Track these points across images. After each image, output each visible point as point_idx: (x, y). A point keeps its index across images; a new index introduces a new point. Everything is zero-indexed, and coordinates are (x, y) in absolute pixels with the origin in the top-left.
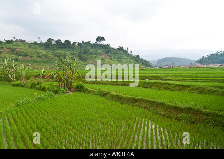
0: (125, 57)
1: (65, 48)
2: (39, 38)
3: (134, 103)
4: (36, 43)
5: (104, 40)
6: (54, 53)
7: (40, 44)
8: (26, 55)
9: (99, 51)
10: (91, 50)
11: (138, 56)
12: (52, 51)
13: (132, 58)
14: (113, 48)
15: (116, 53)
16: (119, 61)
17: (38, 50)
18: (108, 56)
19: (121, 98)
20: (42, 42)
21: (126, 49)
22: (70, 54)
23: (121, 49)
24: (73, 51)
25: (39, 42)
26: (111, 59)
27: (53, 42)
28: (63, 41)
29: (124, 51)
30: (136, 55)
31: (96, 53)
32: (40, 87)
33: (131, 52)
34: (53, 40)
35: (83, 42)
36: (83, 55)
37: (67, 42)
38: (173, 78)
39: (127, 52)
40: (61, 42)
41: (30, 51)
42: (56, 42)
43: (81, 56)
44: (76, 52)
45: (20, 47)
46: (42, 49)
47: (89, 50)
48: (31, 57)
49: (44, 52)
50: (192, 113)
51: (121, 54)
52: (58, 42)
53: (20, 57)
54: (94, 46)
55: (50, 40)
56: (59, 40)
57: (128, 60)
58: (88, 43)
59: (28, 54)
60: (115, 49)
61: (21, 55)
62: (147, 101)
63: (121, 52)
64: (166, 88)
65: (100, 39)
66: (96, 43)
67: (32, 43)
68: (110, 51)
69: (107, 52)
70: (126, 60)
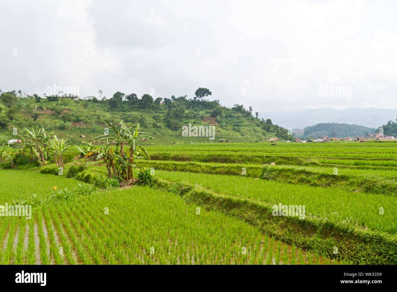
0: (247, 123)
1: (144, 108)
2: (100, 91)
3: (231, 208)
4: (95, 100)
5: (210, 93)
6: (125, 116)
7: (102, 102)
8: (78, 121)
9: (201, 112)
10: (187, 111)
11: (269, 121)
12: (121, 113)
13: (258, 126)
14: (224, 108)
15: (230, 116)
16: (234, 129)
17: (98, 113)
18: (216, 121)
19: (208, 199)
20: (104, 98)
21: (247, 109)
22: (152, 119)
23: (239, 109)
24: (156, 112)
25: (100, 99)
26: (222, 127)
27: (124, 99)
28: (140, 97)
29: (244, 112)
30: (265, 119)
31: (194, 117)
32: (83, 176)
33: (257, 114)
34: (124, 94)
35: (173, 97)
36: (173, 121)
37: (147, 98)
38: (322, 160)
39: (249, 114)
40: (137, 98)
41: (84, 113)
42: (128, 98)
43: (169, 122)
44: (161, 115)
45: (69, 107)
46: (105, 110)
47: (183, 112)
48: (86, 123)
49: (108, 115)
50: (333, 235)
51: (238, 118)
52: (132, 97)
53: (69, 124)
54: (193, 104)
55: (118, 95)
56: (133, 95)
57: (252, 129)
58: (182, 99)
59: (82, 118)
60: (228, 110)
61: (69, 121)
62: (254, 207)
63: (239, 114)
64: (301, 181)
65: (202, 92)
66: (195, 98)
67: (89, 101)
68: (220, 113)
69: (214, 115)
70: (247, 128)
